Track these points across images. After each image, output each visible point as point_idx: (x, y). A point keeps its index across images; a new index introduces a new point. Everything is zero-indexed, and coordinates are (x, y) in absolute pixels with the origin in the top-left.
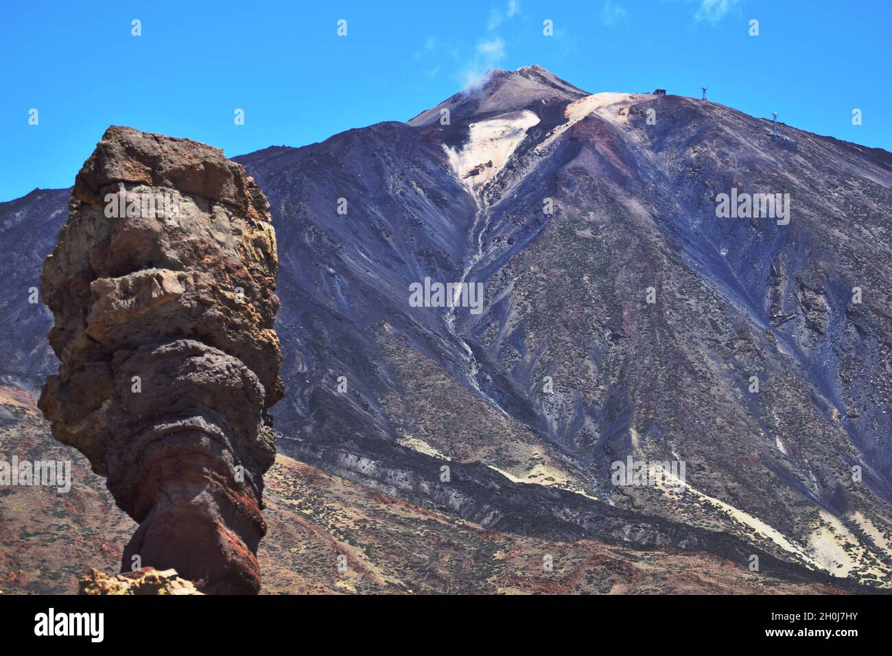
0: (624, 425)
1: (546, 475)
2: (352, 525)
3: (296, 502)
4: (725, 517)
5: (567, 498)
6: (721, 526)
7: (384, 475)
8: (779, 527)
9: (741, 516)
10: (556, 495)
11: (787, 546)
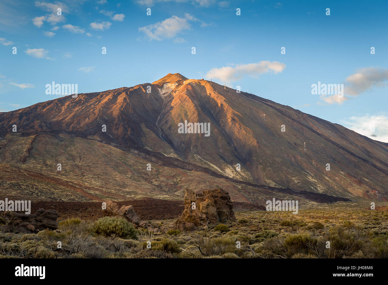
0: (190, 146)
1: (173, 155)
2: (131, 163)
3: (120, 159)
4: (208, 165)
5: (177, 160)
6: (207, 167)
7: (139, 154)
8: (219, 167)
9: (212, 165)
10: (174, 159)
11: (220, 171)
